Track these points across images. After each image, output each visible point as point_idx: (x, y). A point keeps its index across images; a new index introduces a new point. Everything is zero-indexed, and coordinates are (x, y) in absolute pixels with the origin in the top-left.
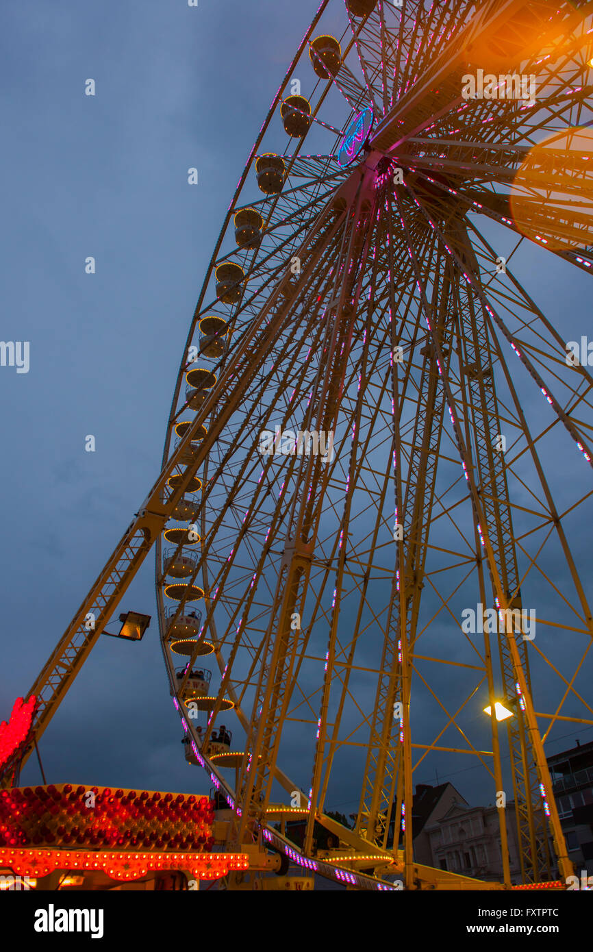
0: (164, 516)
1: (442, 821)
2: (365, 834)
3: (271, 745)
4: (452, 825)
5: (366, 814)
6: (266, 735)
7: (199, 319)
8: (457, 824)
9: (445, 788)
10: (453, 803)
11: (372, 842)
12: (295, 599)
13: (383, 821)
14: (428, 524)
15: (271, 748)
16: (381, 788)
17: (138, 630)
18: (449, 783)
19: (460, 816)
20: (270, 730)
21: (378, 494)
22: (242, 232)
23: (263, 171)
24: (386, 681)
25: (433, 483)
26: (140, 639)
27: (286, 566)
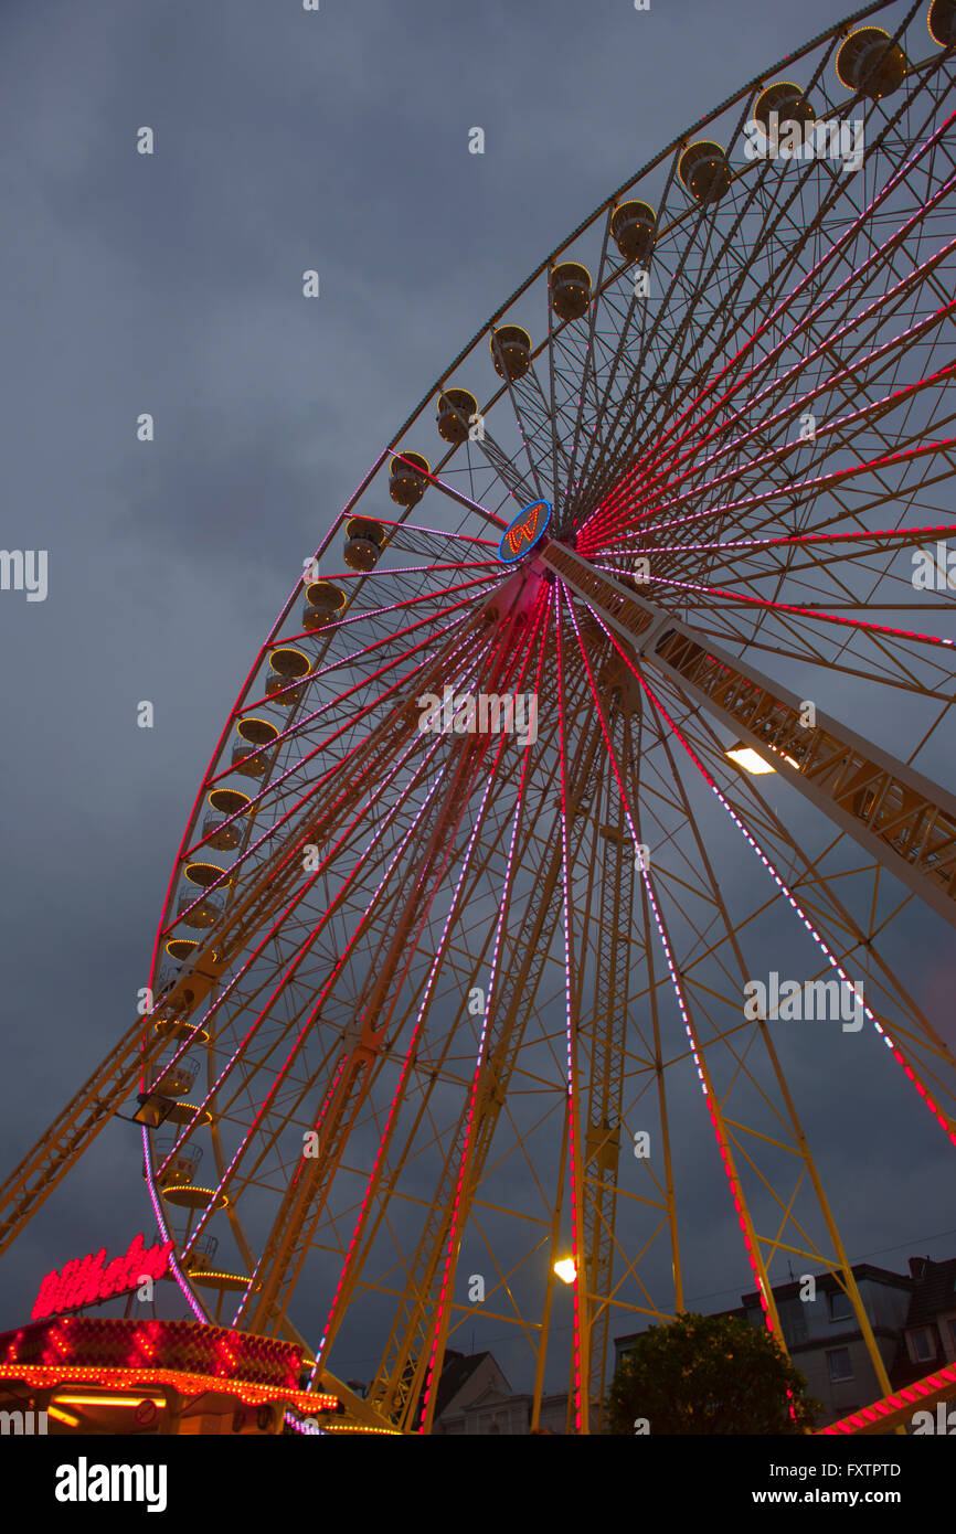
0: (213, 977)
1: (468, 1409)
2: (380, 1406)
3: (286, 1278)
4: (481, 1417)
5: (384, 1380)
6: (282, 1266)
7: (273, 649)
8: (489, 1416)
9: (482, 1360)
10: (490, 1383)
11: (386, 1417)
12: (347, 1098)
13: (404, 1392)
14: (517, 1050)
15: (287, 1282)
16: (409, 1350)
17: (157, 1116)
18: (488, 1353)
19: (495, 1405)
20: (288, 1259)
21: (468, 973)
22: (355, 548)
23: (400, 476)
24: (439, 1215)
25: (540, 974)
26: (157, 1127)
27: (345, 1055)
